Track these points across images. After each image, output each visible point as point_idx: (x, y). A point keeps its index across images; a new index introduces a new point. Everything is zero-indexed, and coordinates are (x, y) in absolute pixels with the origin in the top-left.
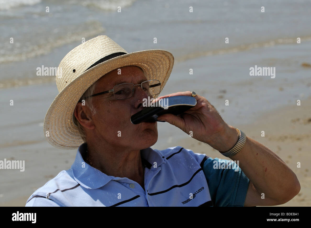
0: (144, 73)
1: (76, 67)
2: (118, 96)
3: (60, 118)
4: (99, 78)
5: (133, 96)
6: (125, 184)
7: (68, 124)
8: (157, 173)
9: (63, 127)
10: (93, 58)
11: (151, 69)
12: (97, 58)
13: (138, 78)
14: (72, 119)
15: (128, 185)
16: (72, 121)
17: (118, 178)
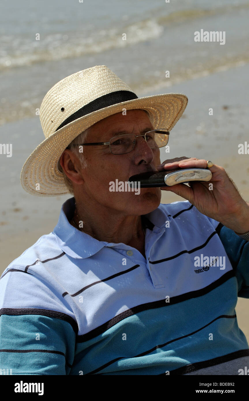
0: (149, 116)
1: (65, 105)
2: (116, 147)
3: (42, 167)
4: (92, 124)
5: (134, 149)
6: (121, 251)
7: (52, 172)
8: (161, 236)
9: (45, 176)
10: (87, 96)
11: (159, 111)
12: (92, 97)
13: (142, 126)
14: (57, 167)
15: (124, 253)
16: (57, 169)
17: (112, 245)
